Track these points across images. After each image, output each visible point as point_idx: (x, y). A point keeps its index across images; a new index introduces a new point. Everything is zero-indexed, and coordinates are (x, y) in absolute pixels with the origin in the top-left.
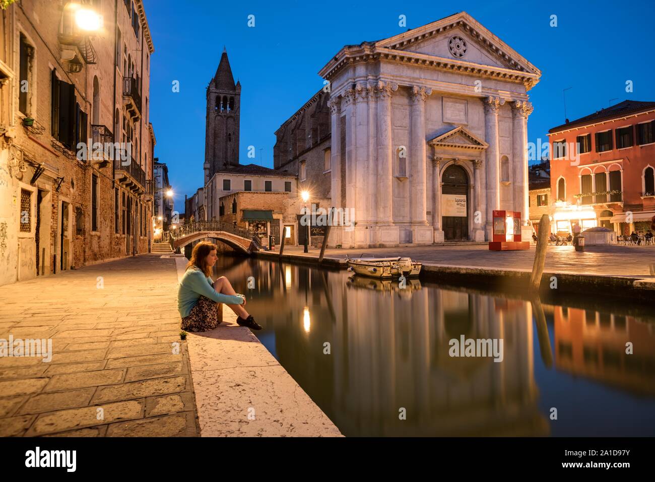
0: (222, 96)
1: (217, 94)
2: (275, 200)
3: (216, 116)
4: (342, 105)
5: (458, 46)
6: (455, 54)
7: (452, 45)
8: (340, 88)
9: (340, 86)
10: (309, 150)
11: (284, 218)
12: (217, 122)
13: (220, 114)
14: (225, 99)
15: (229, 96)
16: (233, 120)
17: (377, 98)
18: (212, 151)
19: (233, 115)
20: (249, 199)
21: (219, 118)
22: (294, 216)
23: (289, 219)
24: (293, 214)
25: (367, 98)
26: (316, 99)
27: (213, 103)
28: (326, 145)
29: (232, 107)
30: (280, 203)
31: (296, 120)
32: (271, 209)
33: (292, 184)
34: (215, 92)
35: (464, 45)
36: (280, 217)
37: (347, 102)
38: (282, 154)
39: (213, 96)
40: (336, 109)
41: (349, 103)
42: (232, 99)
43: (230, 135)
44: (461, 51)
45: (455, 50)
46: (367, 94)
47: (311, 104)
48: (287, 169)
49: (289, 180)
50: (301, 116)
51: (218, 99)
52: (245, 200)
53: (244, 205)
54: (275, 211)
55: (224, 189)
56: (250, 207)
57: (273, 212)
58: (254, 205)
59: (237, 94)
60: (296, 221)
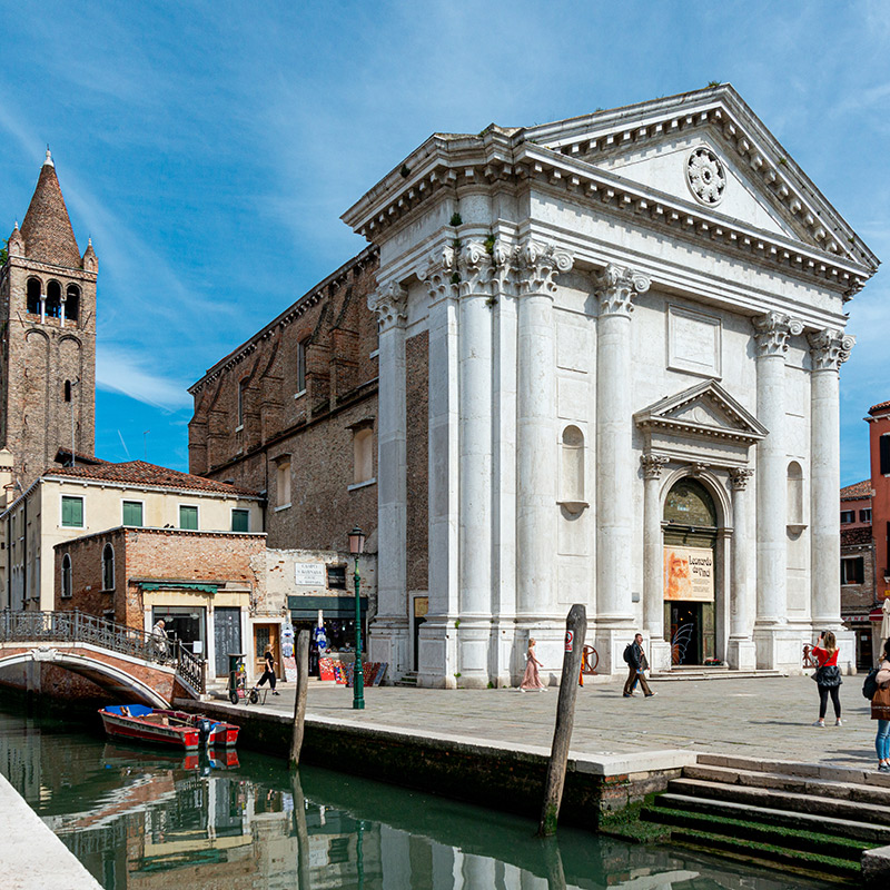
0: (45, 279)
1: (30, 273)
3: (29, 331)
4: (411, 307)
5: (707, 175)
6: (700, 195)
7: (693, 170)
8: (407, 259)
9: (410, 252)
10: (301, 428)
11: (254, 604)
12: (28, 348)
13: (39, 327)
14: (55, 287)
15: (65, 283)
16: (75, 346)
17: (518, 287)
19: (75, 333)
20: (154, 551)
21: (36, 336)
22: (282, 599)
23: (269, 608)
24: (276, 594)
25: (493, 285)
26: (318, 297)
27: (20, 295)
28: (360, 413)
29: (73, 313)
30: (242, 564)
31: (254, 356)
32: (219, 578)
33: (250, 517)
34: (26, 268)
35: (720, 174)
36: (243, 601)
37: (433, 294)
38: (214, 442)
40: (395, 318)
41: (439, 296)
42: (73, 289)
43: (68, 383)
44: (711, 188)
45: (699, 184)
46: (493, 273)
47: (301, 310)
49: (242, 505)
50: (269, 345)
51: (34, 286)
52: (141, 552)
53: (140, 567)
54: (228, 584)
55: (65, 523)
56: (157, 572)
57: (224, 586)
58: (169, 567)
59: (86, 278)
60: (285, 613)
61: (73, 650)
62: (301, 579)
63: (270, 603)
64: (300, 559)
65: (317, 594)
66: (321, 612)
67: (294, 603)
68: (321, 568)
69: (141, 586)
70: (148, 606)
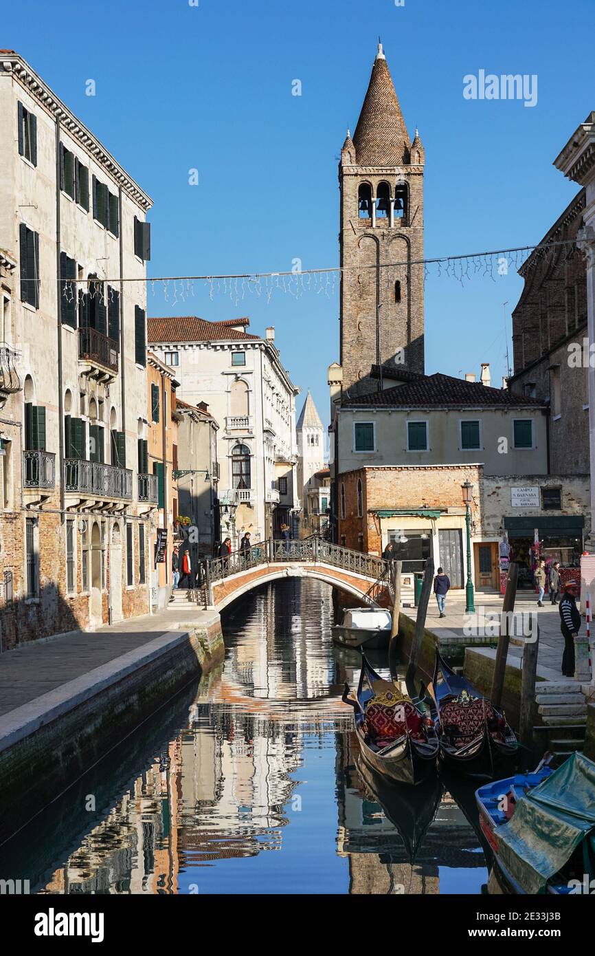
0: (375, 182)
1: (360, 179)
2: (452, 483)
3: (361, 237)
12: (361, 254)
13: (370, 231)
14: (384, 188)
15: (394, 182)
16: (404, 244)
18: (353, 330)
19: (404, 231)
20: (389, 485)
21: (369, 241)
22: (499, 520)
23: (487, 528)
24: (494, 516)
27: (352, 202)
29: (402, 209)
32: (442, 505)
33: (533, 426)
34: (356, 175)
36: (463, 524)
38: (528, 336)
39: (352, 185)
42: (403, 186)
43: (398, 283)
48: (533, 381)
49: (524, 416)
51: (365, 191)
52: (379, 486)
53: (378, 498)
54: (450, 510)
55: (358, 448)
56: (391, 503)
57: (446, 511)
58: (401, 497)
59: (413, 172)
60: (501, 533)
61: (314, 568)
62: (516, 502)
63: (489, 524)
64: (516, 484)
65: (533, 515)
66: (536, 530)
67: (511, 524)
68: (535, 490)
69: (379, 514)
70: (384, 530)
